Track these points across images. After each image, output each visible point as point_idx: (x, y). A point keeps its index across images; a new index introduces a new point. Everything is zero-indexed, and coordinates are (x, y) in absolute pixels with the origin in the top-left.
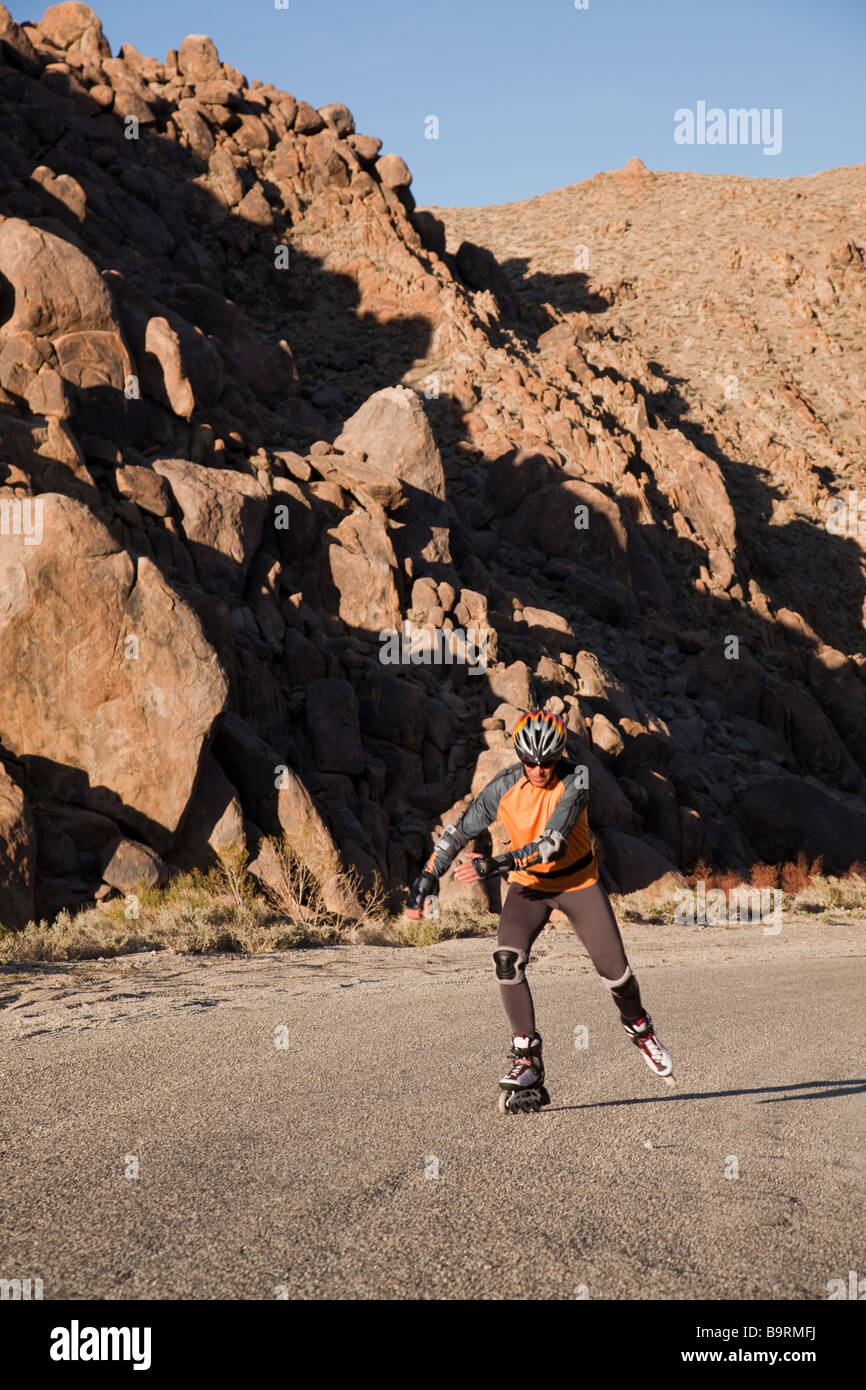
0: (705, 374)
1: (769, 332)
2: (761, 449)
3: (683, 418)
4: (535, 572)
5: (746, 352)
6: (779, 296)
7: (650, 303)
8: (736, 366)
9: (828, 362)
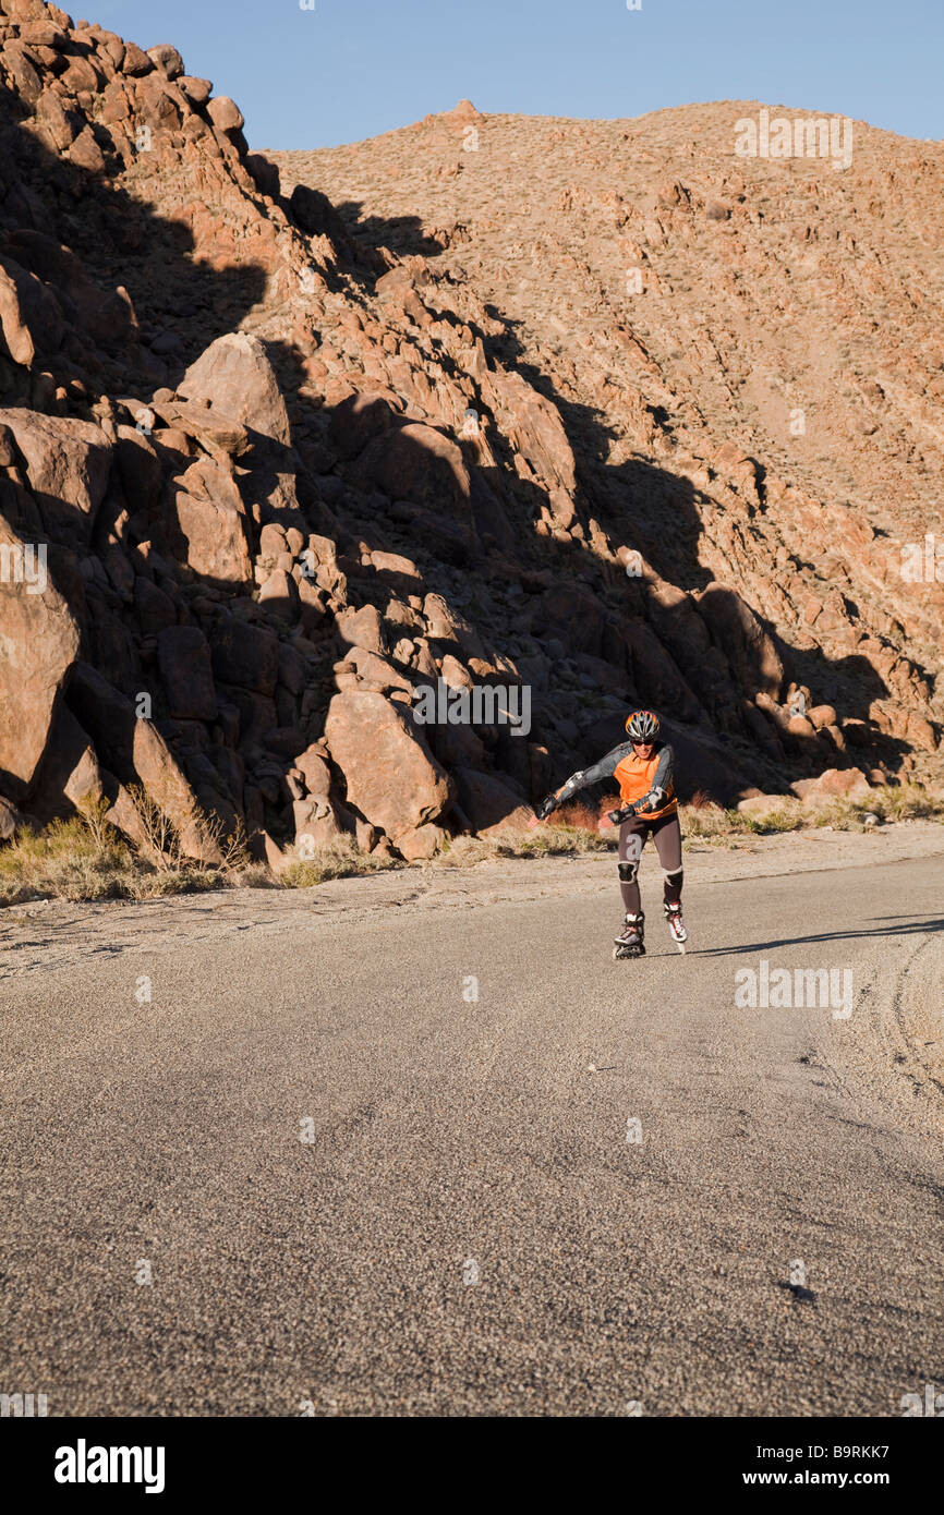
0: (540, 316)
1: (601, 273)
2: (597, 389)
3: (520, 360)
4: (380, 516)
5: (580, 294)
6: (610, 238)
7: (485, 246)
8: (570, 307)
9: (659, 302)
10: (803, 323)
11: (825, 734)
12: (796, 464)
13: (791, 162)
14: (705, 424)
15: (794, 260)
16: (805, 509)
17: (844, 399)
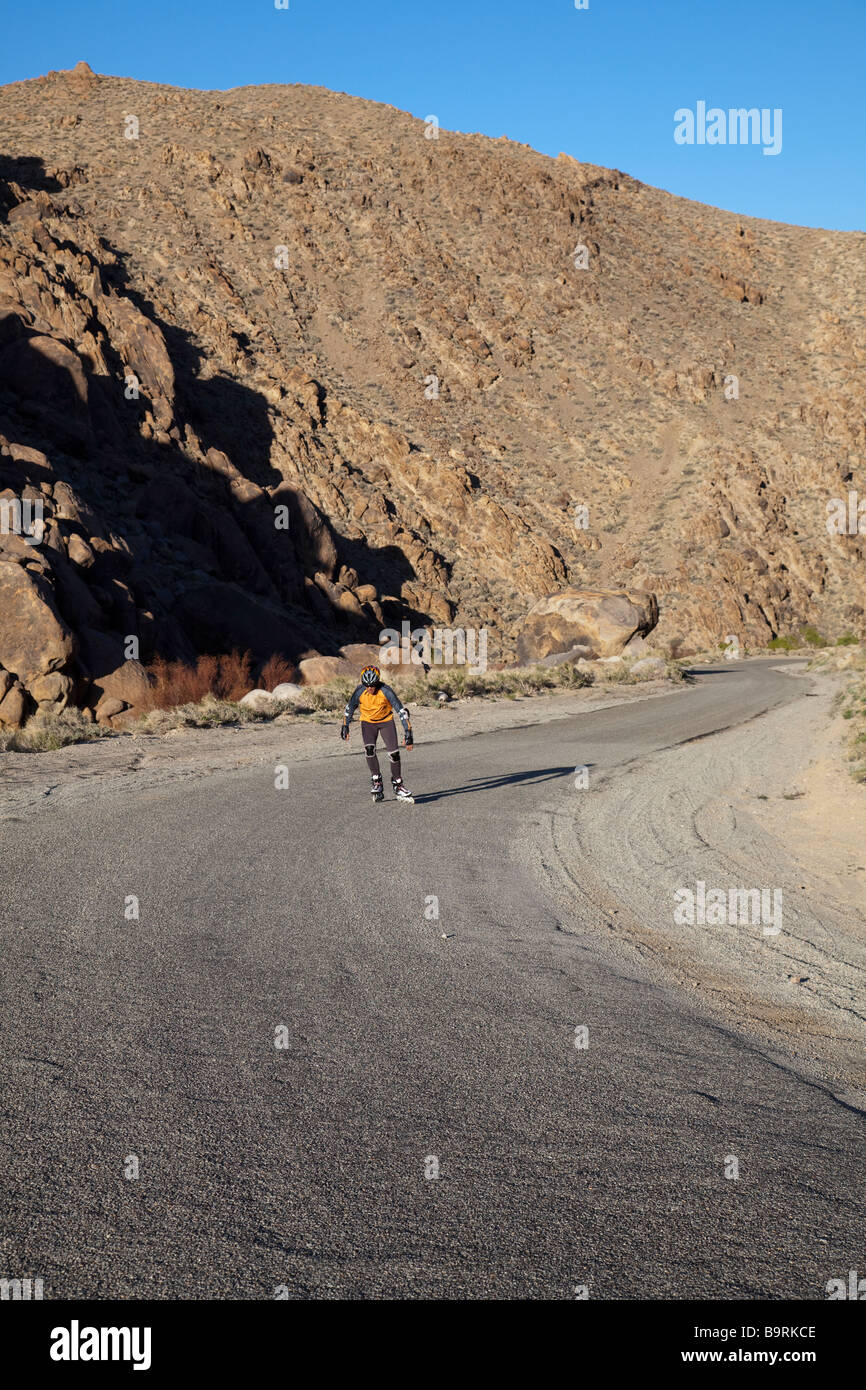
0: (145, 251)
1: (196, 219)
2: (192, 315)
3: (128, 286)
5: (179, 235)
6: (204, 190)
7: (99, 188)
8: (170, 245)
9: (243, 247)
10: (358, 273)
11: (367, 608)
12: (350, 388)
13: (352, 141)
14: (278, 350)
15: (352, 221)
16: (356, 425)
17: (389, 337)
